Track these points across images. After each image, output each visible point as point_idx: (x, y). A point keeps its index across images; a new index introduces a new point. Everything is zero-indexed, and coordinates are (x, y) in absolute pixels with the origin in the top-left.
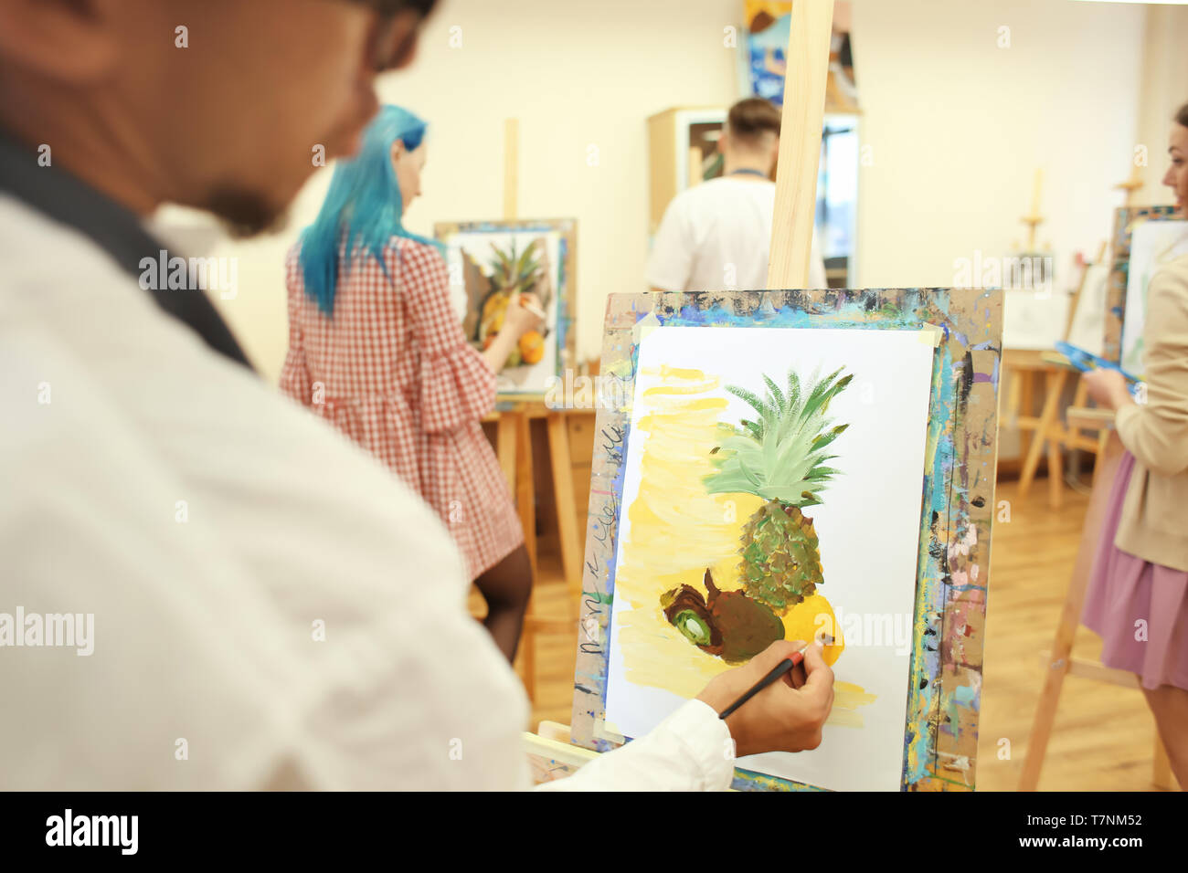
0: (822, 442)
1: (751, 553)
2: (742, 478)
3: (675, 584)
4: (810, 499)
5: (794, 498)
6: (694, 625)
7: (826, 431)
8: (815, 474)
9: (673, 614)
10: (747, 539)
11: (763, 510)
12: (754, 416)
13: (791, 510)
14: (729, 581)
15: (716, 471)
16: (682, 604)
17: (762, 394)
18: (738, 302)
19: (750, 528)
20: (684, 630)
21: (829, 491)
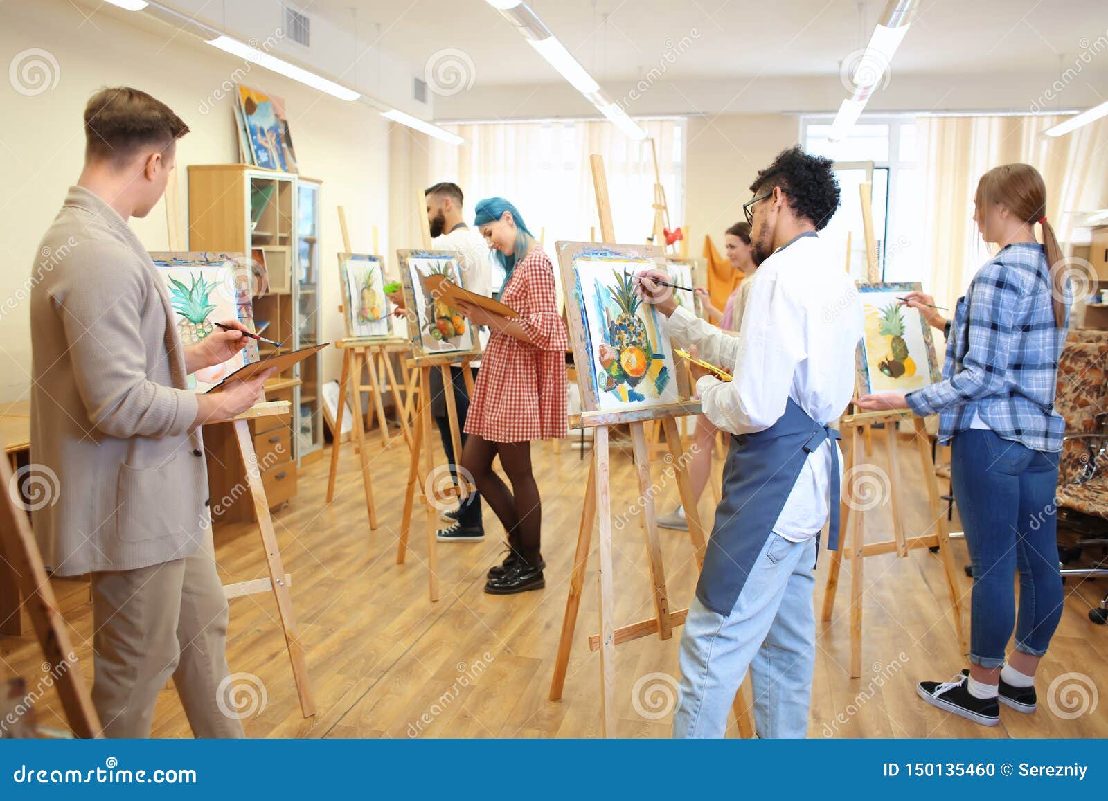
0: (901, 320)
1: (894, 349)
2: (886, 331)
3: (880, 362)
4: (902, 334)
5: (899, 335)
6: (886, 371)
7: (901, 317)
8: (902, 328)
9: (882, 370)
10: (892, 347)
11: (893, 339)
12: (885, 315)
13: (898, 337)
14: (891, 358)
15: (881, 330)
16: (883, 366)
17: (886, 310)
18: (874, 286)
19: (892, 344)
20: (884, 373)
21: (906, 331)
